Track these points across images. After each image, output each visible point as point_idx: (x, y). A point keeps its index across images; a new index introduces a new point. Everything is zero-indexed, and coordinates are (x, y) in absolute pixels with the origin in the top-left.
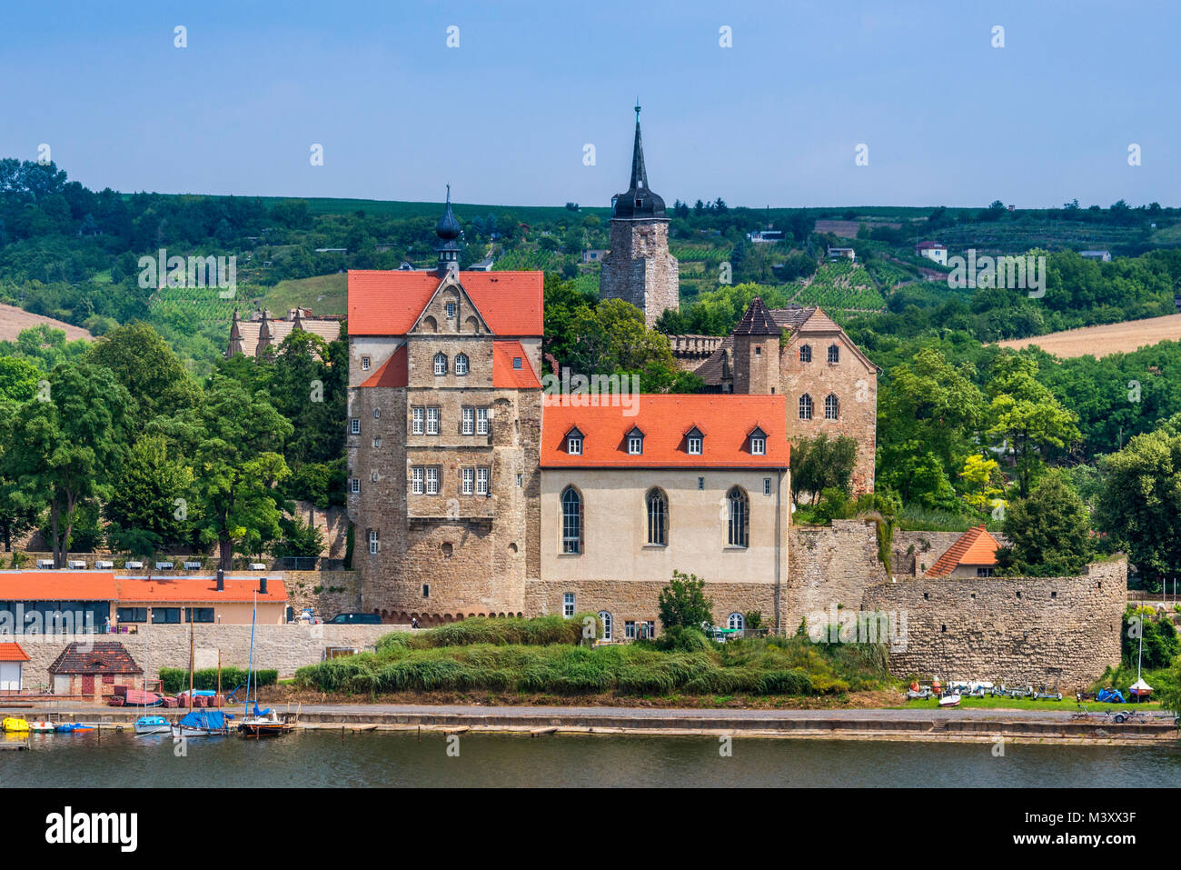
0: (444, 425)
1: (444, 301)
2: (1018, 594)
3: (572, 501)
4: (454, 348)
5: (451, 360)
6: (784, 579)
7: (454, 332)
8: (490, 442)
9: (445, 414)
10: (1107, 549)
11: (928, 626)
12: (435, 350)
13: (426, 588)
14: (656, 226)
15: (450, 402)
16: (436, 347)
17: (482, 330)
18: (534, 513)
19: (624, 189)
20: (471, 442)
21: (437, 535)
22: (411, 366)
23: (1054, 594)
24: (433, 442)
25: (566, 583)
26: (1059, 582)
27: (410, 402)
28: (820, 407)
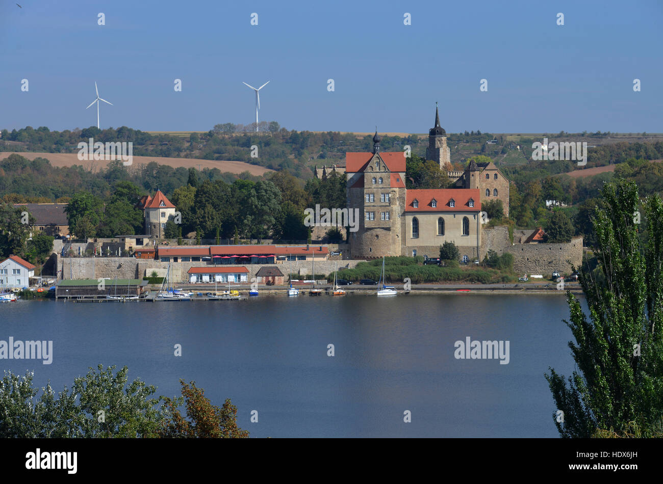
0: (375, 199)
1: (375, 161)
2: (550, 249)
3: (415, 221)
4: (378, 176)
5: (377, 179)
6: (480, 244)
7: (378, 171)
8: (389, 204)
9: (376, 196)
10: (577, 234)
11: (523, 258)
12: (373, 176)
13: (371, 249)
14: (443, 138)
15: (377, 191)
16: (373, 175)
17: (387, 170)
18: (404, 225)
19: (433, 127)
20: (384, 204)
21: (374, 232)
22: (365, 181)
23: (561, 248)
24: (373, 204)
25: (414, 247)
26: (562, 245)
27: (365, 192)
28: (492, 192)
